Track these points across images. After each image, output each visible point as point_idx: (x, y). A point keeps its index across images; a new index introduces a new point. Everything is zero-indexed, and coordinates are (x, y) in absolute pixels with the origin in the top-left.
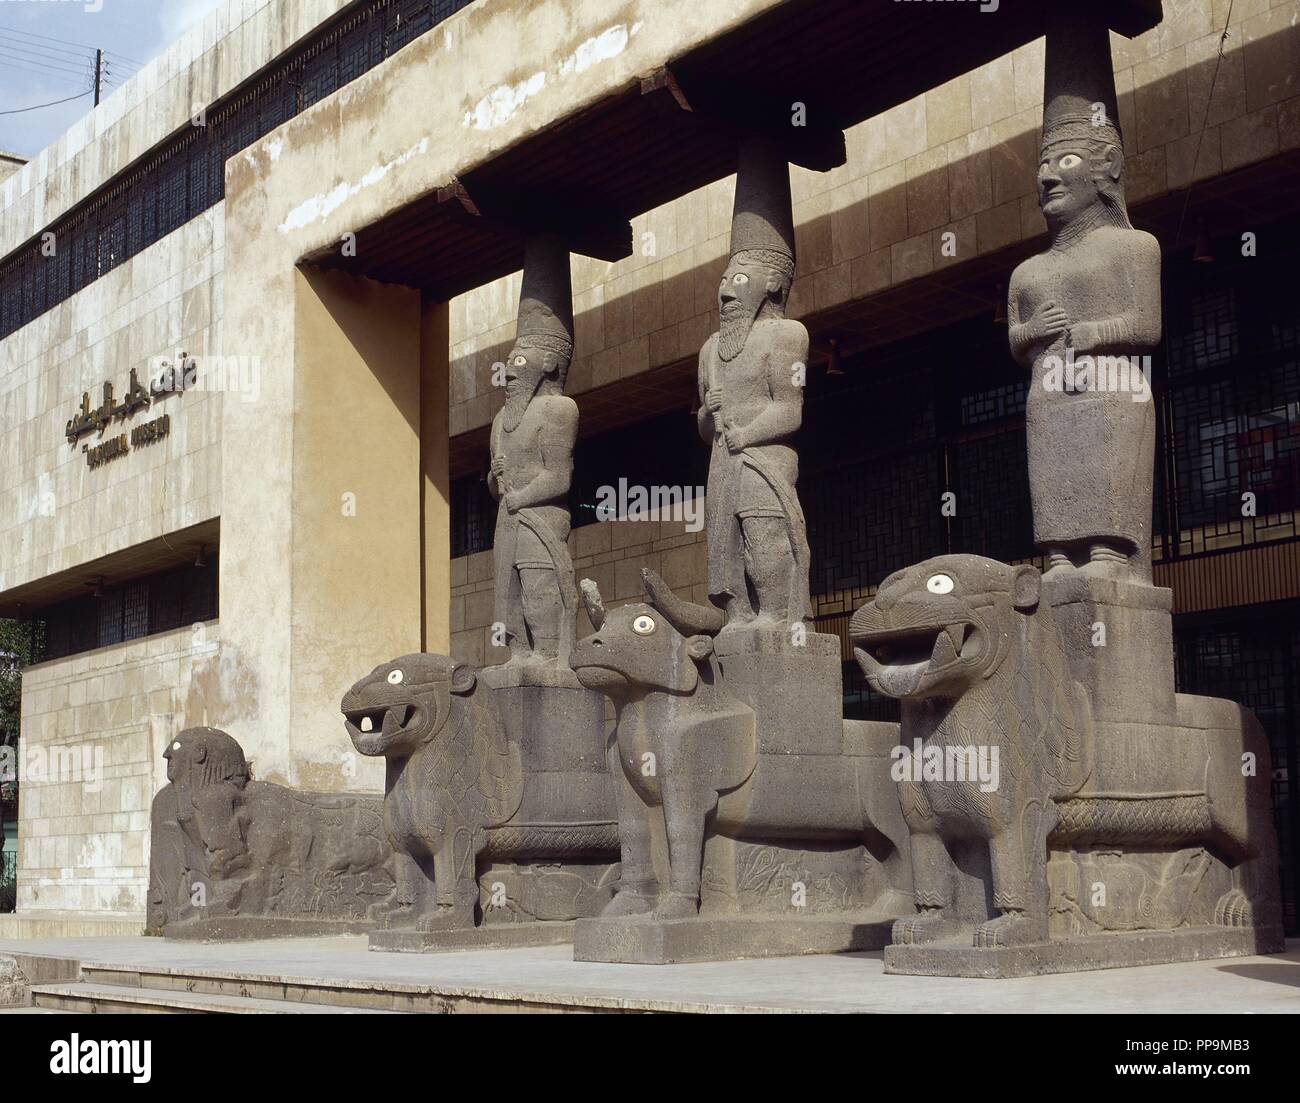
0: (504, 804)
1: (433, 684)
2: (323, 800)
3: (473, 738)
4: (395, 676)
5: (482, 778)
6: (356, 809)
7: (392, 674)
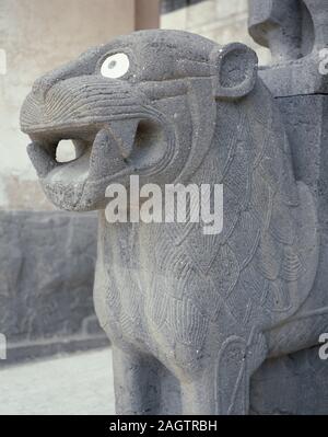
0: (293, 286)
1: (188, 81)
2: (34, 220)
3: (251, 181)
4: (113, 64)
5: (264, 250)
6: (71, 229)
7: (109, 60)
